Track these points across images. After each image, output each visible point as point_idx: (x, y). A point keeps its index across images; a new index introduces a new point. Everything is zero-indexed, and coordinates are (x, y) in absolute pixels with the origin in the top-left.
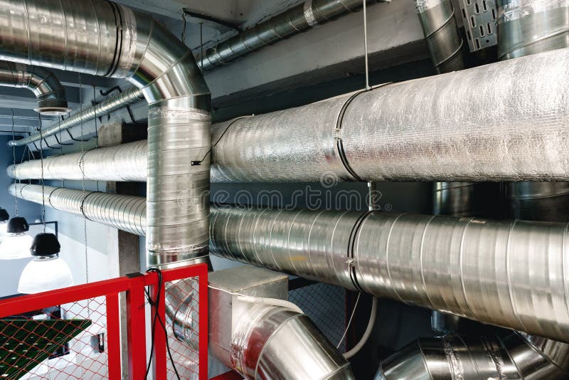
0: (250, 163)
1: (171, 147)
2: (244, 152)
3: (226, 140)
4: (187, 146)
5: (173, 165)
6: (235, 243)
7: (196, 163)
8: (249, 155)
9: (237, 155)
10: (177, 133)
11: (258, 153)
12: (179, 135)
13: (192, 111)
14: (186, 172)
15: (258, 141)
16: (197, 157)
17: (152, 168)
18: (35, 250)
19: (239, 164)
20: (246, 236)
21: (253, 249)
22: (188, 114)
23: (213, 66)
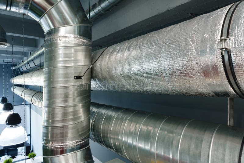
0: (120, 78)
1: (60, 65)
2: (115, 68)
3: (102, 61)
4: (73, 64)
5: (61, 79)
6: (107, 137)
7: (78, 78)
8: (119, 71)
9: (110, 71)
10: (65, 54)
11: (127, 69)
12: (66, 55)
13: (76, 37)
14: (72, 84)
15: (127, 59)
16: (80, 73)
17: (47, 81)
18: (7, 123)
19: (112, 78)
20: (116, 133)
21: (121, 145)
22: (73, 39)
23: (97, 16)
